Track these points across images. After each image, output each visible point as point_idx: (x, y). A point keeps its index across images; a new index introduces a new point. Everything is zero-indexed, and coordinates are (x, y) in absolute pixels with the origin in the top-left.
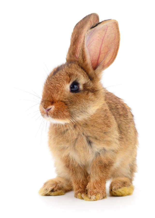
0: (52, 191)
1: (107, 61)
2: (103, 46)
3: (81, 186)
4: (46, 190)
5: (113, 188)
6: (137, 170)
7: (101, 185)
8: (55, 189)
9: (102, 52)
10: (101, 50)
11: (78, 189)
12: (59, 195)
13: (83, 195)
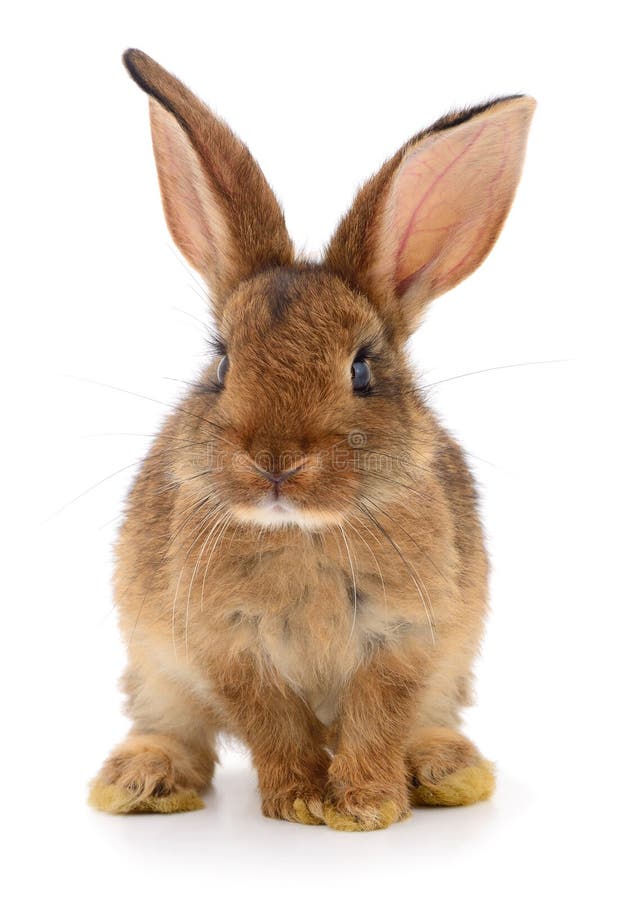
0: (160, 790)
1: (450, 263)
2: (434, 199)
3: (299, 771)
4: (135, 788)
5: (424, 773)
6: (474, 695)
7: (389, 763)
8: (169, 783)
9: (419, 226)
10: (417, 219)
11: (287, 781)
12: (188, 810)
13: (316, 807)
